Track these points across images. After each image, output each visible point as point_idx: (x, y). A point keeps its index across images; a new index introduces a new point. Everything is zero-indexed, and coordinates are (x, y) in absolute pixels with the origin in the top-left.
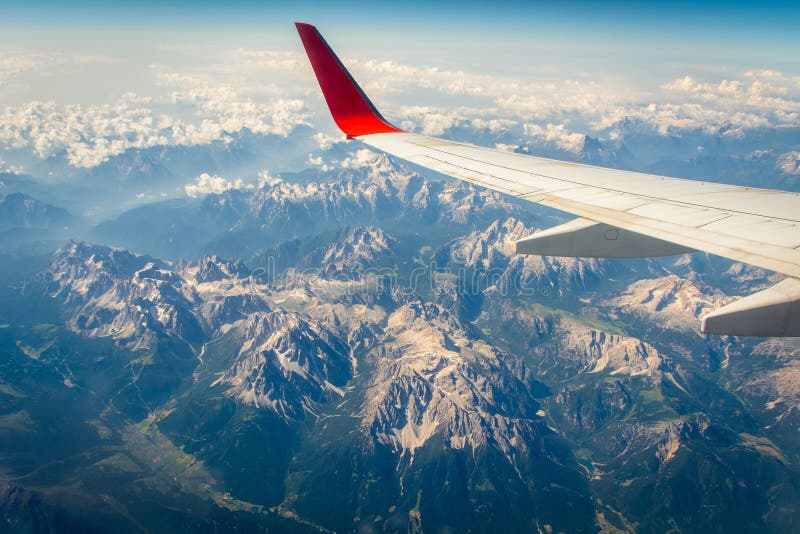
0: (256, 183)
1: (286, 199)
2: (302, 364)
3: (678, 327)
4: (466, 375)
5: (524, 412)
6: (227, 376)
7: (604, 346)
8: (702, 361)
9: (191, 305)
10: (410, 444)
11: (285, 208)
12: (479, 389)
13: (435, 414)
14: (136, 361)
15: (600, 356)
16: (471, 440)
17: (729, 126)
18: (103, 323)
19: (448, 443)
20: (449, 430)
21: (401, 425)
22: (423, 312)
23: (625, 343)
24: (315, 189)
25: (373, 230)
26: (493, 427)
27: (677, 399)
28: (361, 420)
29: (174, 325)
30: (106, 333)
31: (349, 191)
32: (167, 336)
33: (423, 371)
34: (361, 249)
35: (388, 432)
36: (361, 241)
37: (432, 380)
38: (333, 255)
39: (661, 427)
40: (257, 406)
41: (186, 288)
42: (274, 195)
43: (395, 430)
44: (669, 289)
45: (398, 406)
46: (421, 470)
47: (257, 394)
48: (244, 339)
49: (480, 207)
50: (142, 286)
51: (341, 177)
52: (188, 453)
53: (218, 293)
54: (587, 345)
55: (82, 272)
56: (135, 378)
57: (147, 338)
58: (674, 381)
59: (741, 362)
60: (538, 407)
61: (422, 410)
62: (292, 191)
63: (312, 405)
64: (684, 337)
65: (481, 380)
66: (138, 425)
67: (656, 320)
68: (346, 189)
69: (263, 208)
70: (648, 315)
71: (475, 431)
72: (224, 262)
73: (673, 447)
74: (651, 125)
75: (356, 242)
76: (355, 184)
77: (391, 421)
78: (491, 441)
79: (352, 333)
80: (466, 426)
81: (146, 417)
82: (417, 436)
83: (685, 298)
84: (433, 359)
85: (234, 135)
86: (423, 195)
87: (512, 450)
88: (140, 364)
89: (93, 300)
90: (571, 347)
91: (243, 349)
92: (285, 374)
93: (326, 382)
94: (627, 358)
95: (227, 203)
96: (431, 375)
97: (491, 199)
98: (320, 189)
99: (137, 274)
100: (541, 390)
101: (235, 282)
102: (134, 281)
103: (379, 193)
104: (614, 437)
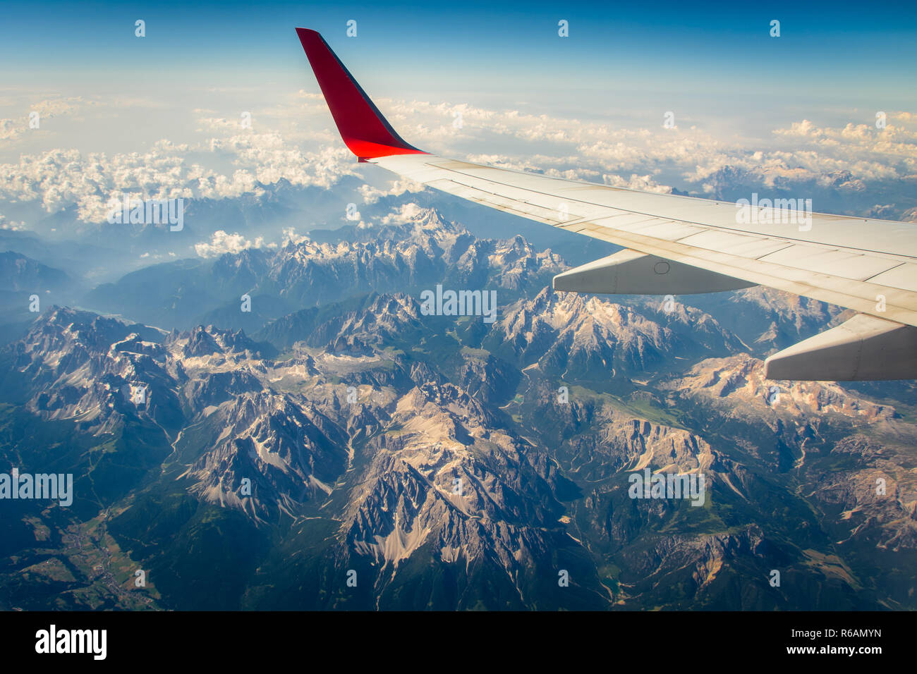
0: (279, 242)
1: (310, 260)
2: (283, 455)
3: (745, 416)
4: (472, 472)
5: (541, 518)
6: (195, 469)
7: (649, 439)
8: (770, 458)
9: (174, 383)
10: (394, 554)
11: (308, 270)
12: (487, 489)
13: (427, 519)
14: (96, 449)
15: (643, 451)
16: (465, 552)
17: (848, 177)
18: (67, 403)
19: (438, 556)
20: (441, 540)
21: (386, 532)
22: (438, 395)
23: (673, 435)
24: (346, 249)
25: (402, 297)
26: (494, 536)
27: (730, 506)
28: (339, 524)
29: (148, 407)
30: (69, 415)
31: (386, 252)
32: (137, 419)
33: (421, 466)
34: (383, 319)
35: (369, 539)
36: (385, 310)
37: (431, 477)
38: (352, 326)
39: (701, 541)
40: (223, 505)
41: (170, 364)
42: (297, 255)
43: (378, 538)
44: (737, 371)
45: (385, 509)
46: (401, 587)
47: (224, 490)
48: (224, 424)
49: (535, 270)
50: (118, 359)
51: (378, 235)
52: (134, 560)
53: (207, 369)
54: (628, 437)
55: (57, 342)
56: (92, 468)
57: (113, 421)
58: (730, 484)
59: (819, 461)
60: (563, 512)
61: (412, 513)
62: (318, 251)
63: (291, 506)
64: (751, 429)
65: (490, 478)
66: (85, 525)
67: (720, 408)
68: (382, 249)
69: (284, 270)
70: (711, 401)
71: (471, 541)
72: (221, 333)
73: (715, 566)
74: (756, 175)
75: (379, 311)
76: (393, 244)
77: (374, 525)
78: (490, 553)
79: (352, 419)
80: (461, 534)
81: (97, 514)
82: (404, 545)
83: (757, 382)
84: (435, 451)
85: (270, 187)
86: (470, 256)
87: (515, 565)
88: (99, 453)
89: (64, 375)
90: (610, 439)
91: (222, 436)
92: (260, 467)
93: (311, 477)
94: (673, 454)
95: (243, 264)
96: (431, 471)
97: (549, 261)
98: (352, 249)
99: (113, 346)
100: (569, 490)
101: (227, 356)
102: (110, 355)
103: (420, 254)
104: (645, 552)
